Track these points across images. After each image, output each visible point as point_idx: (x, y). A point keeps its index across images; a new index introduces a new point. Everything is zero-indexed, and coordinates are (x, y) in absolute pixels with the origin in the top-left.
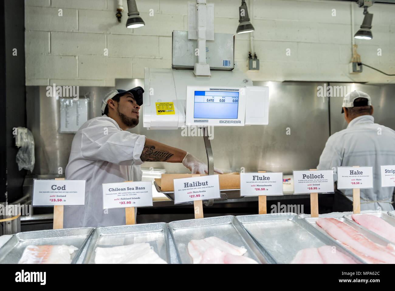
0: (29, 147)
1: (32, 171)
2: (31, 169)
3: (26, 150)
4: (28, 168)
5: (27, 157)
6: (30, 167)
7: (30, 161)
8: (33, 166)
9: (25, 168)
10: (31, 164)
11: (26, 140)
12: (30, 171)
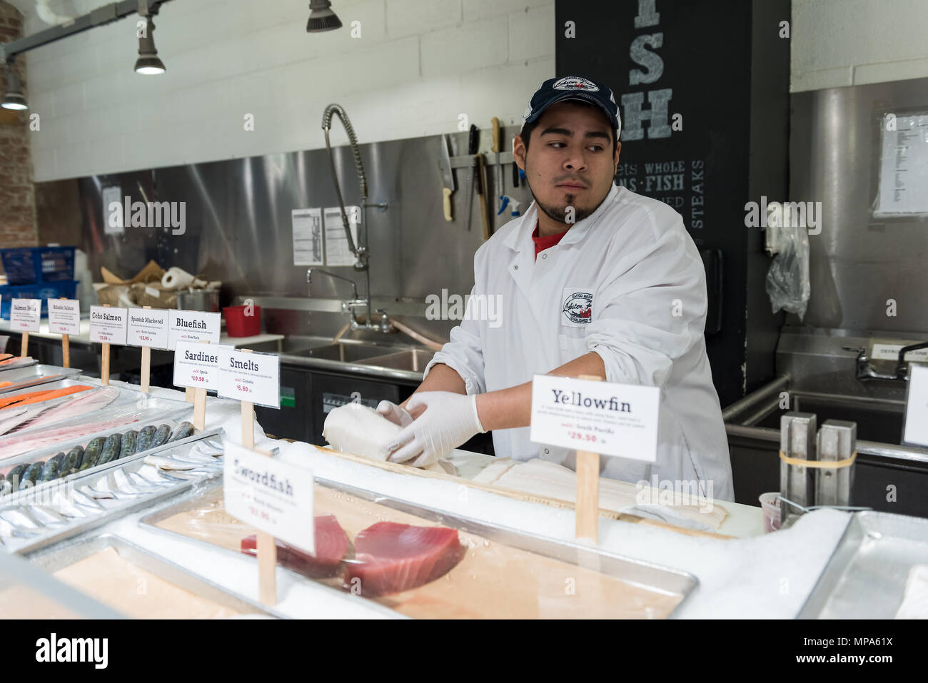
0: (797, 254)
1: (801, 317)
2: (801, 312)
3: (789, 261)
4: (794, 308)
5: (792, 280)
6: (797, 307)
7: (798, 291)
8: (806, 304)
9: (786, 307)
10: (800, 299)
11: (790, 237)
12: (796, 315)
